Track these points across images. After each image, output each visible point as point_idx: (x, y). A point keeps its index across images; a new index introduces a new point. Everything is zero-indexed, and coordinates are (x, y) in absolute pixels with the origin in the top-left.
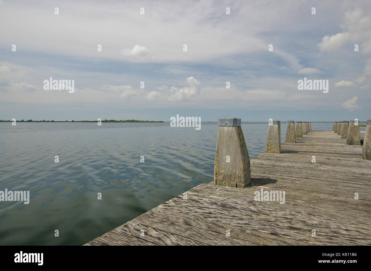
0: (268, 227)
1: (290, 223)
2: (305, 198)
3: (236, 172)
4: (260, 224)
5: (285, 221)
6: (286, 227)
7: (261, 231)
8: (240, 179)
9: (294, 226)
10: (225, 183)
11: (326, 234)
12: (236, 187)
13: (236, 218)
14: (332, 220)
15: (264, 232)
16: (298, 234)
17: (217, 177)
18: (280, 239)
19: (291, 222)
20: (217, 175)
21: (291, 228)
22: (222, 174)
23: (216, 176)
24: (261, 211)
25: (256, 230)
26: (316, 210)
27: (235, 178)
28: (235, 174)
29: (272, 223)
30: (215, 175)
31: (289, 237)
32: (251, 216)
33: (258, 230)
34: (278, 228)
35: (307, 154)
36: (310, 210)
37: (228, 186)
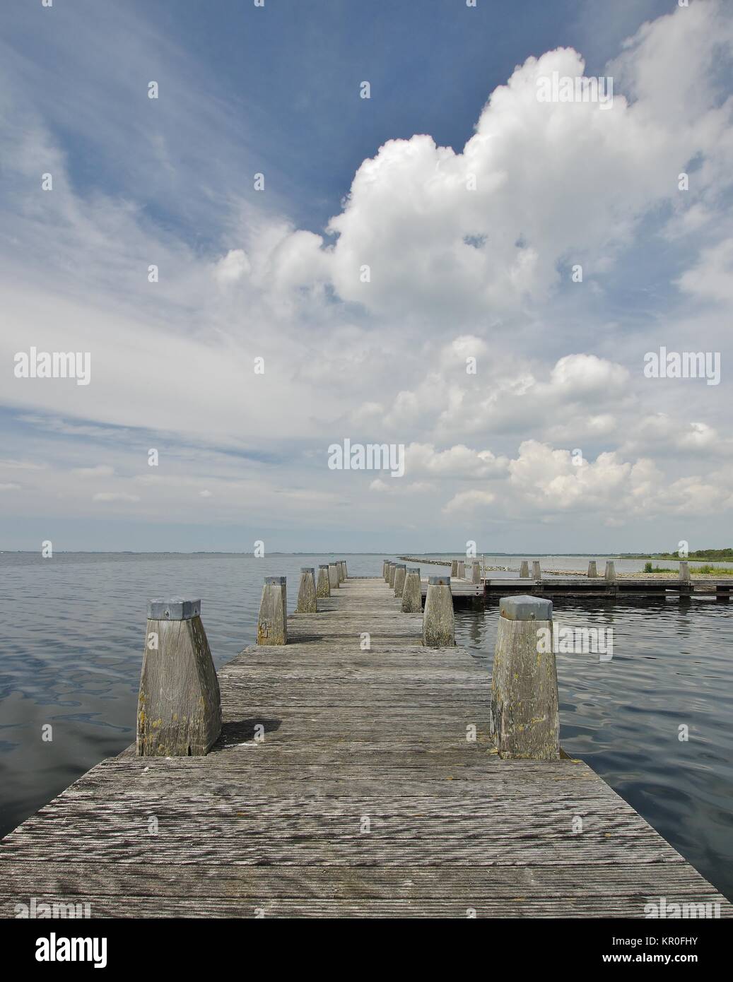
0: (252, 849)
1: (294, 826)
2: (324, 759)
3: (188, 721)
4: (238, 847)
5: (284, 825)
6: (287, 838)
7: (237, 863)
8: (199, 737)
9: (300, 833)
10: (163, 749)
11: (352, 836)
12: (190, 755)
13: (186, 843)
14: (365, 801)
15: (244, 863)
16: (307, 850)
17: (144, 737)
18: (274, 872)
19: (295, 823)
20: (143, 732)
21: (297, 839)
22: (155, 729)
23: (140, 736)
24: (241, 812)
25: (228, 864)
26: (341, 783)
27: (186, 736)
28: (187, 726)
29: (260, 836)
30: (139, 732)
31: (290, 863)
32: (220, 830)
33: (233, 861)
34: (272, 845)
35: (335, 643)
36: (329, 786)
37: (171, 755)
